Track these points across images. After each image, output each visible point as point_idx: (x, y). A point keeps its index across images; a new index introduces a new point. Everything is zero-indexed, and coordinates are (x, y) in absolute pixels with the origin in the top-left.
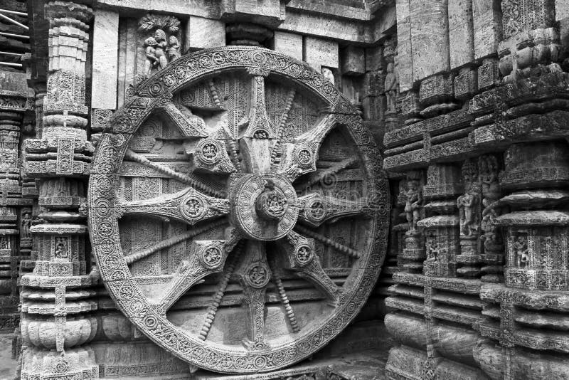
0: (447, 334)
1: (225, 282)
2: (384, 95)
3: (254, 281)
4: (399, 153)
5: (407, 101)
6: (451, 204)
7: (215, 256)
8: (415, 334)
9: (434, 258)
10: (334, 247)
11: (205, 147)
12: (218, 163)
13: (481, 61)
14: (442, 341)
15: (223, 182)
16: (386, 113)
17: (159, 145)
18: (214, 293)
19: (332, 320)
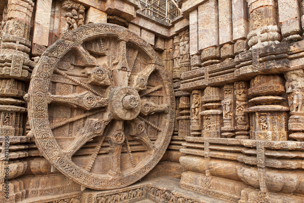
0: (218, 164)
1: (102, 141)
2: (173, 60)
3: (117, 140)
4: (190, 82)
5: (194, 59)
6: (217, 104)
7: (100, 127)
8: (198, 165)
9: (208, 129)
10: (151, 125)
11: (98, 71)
12: (103, 80)
13: (235, 41)
14: (215, 168)
15: (104, 90)
16: (174, 68)
17: (72, 68)
18: (95, 147)
19: (151, 161)
